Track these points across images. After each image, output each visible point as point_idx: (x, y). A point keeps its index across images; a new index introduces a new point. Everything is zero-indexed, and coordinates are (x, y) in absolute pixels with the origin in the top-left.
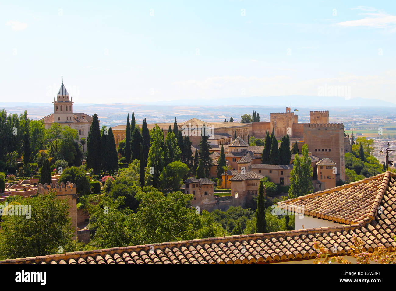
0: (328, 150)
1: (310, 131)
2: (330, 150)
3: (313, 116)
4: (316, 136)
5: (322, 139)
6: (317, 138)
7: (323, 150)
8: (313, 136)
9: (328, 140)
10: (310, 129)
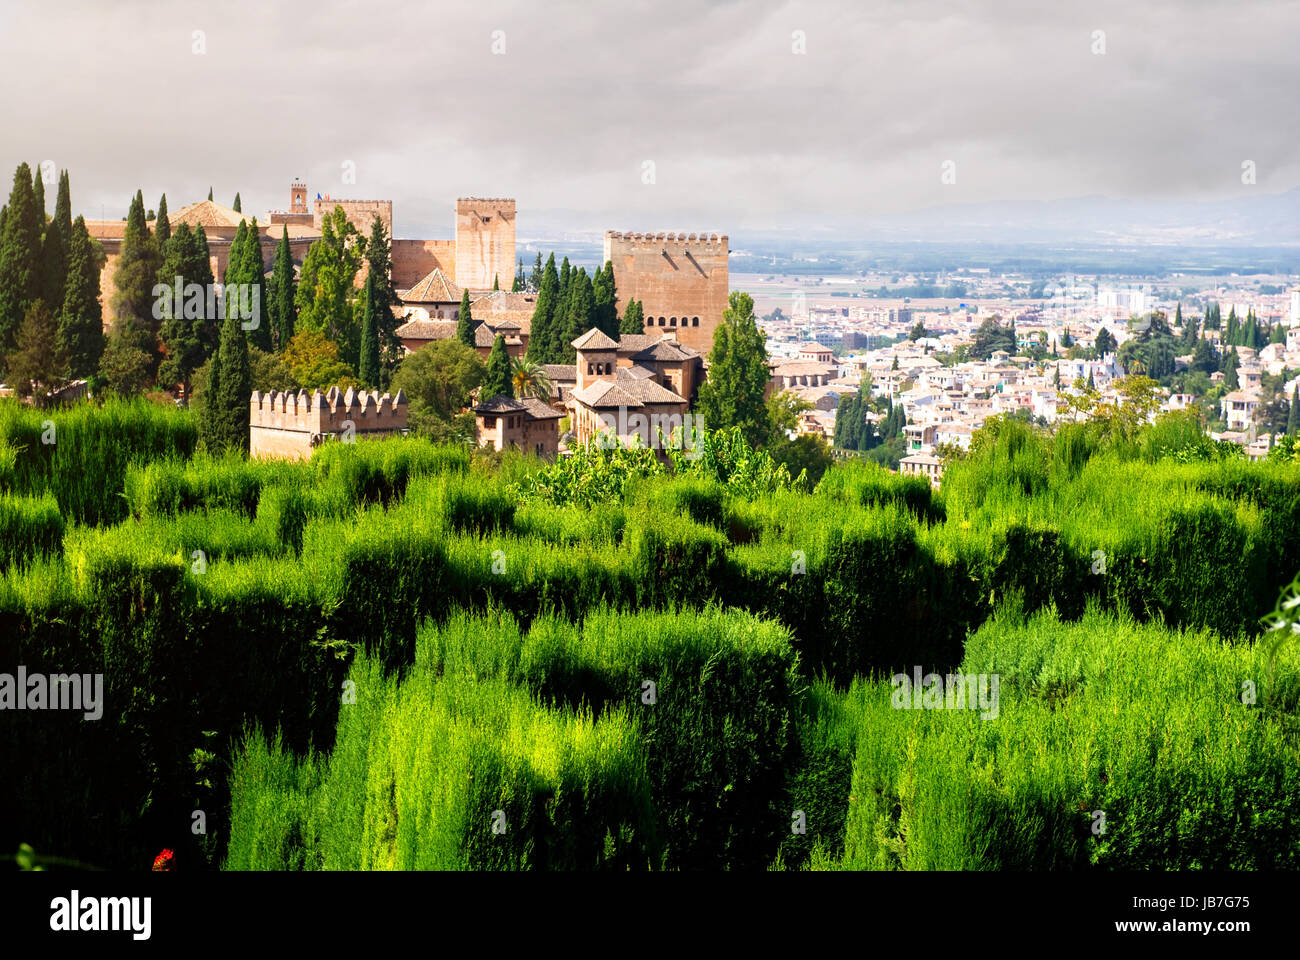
0: (690, 323)
1: (632, 256)
2: (696, 322)
3: (466, 214)
4: (651, 274)
5: (673, 286)
6: (654, 280)
7: (673, 322)
8: (643, 274)
9: (692, 288)
10: (633, 249)
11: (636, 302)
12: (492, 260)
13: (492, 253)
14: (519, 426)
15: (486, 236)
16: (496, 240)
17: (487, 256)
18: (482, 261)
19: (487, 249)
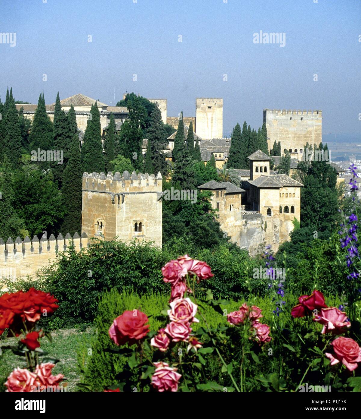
4: (285, 129)
6: (287, 131)
7: (296, 151)
8: (281, 128)
9: (305, 135)
10: (277, 117)
11: (277, 142)
12: (212, 126)
13: (212, 123)
14: (221, 196)
15: (210, 115)
16: (214, 117)
17: (210, 124)
18: (208, 126)
19: (210, 121)
